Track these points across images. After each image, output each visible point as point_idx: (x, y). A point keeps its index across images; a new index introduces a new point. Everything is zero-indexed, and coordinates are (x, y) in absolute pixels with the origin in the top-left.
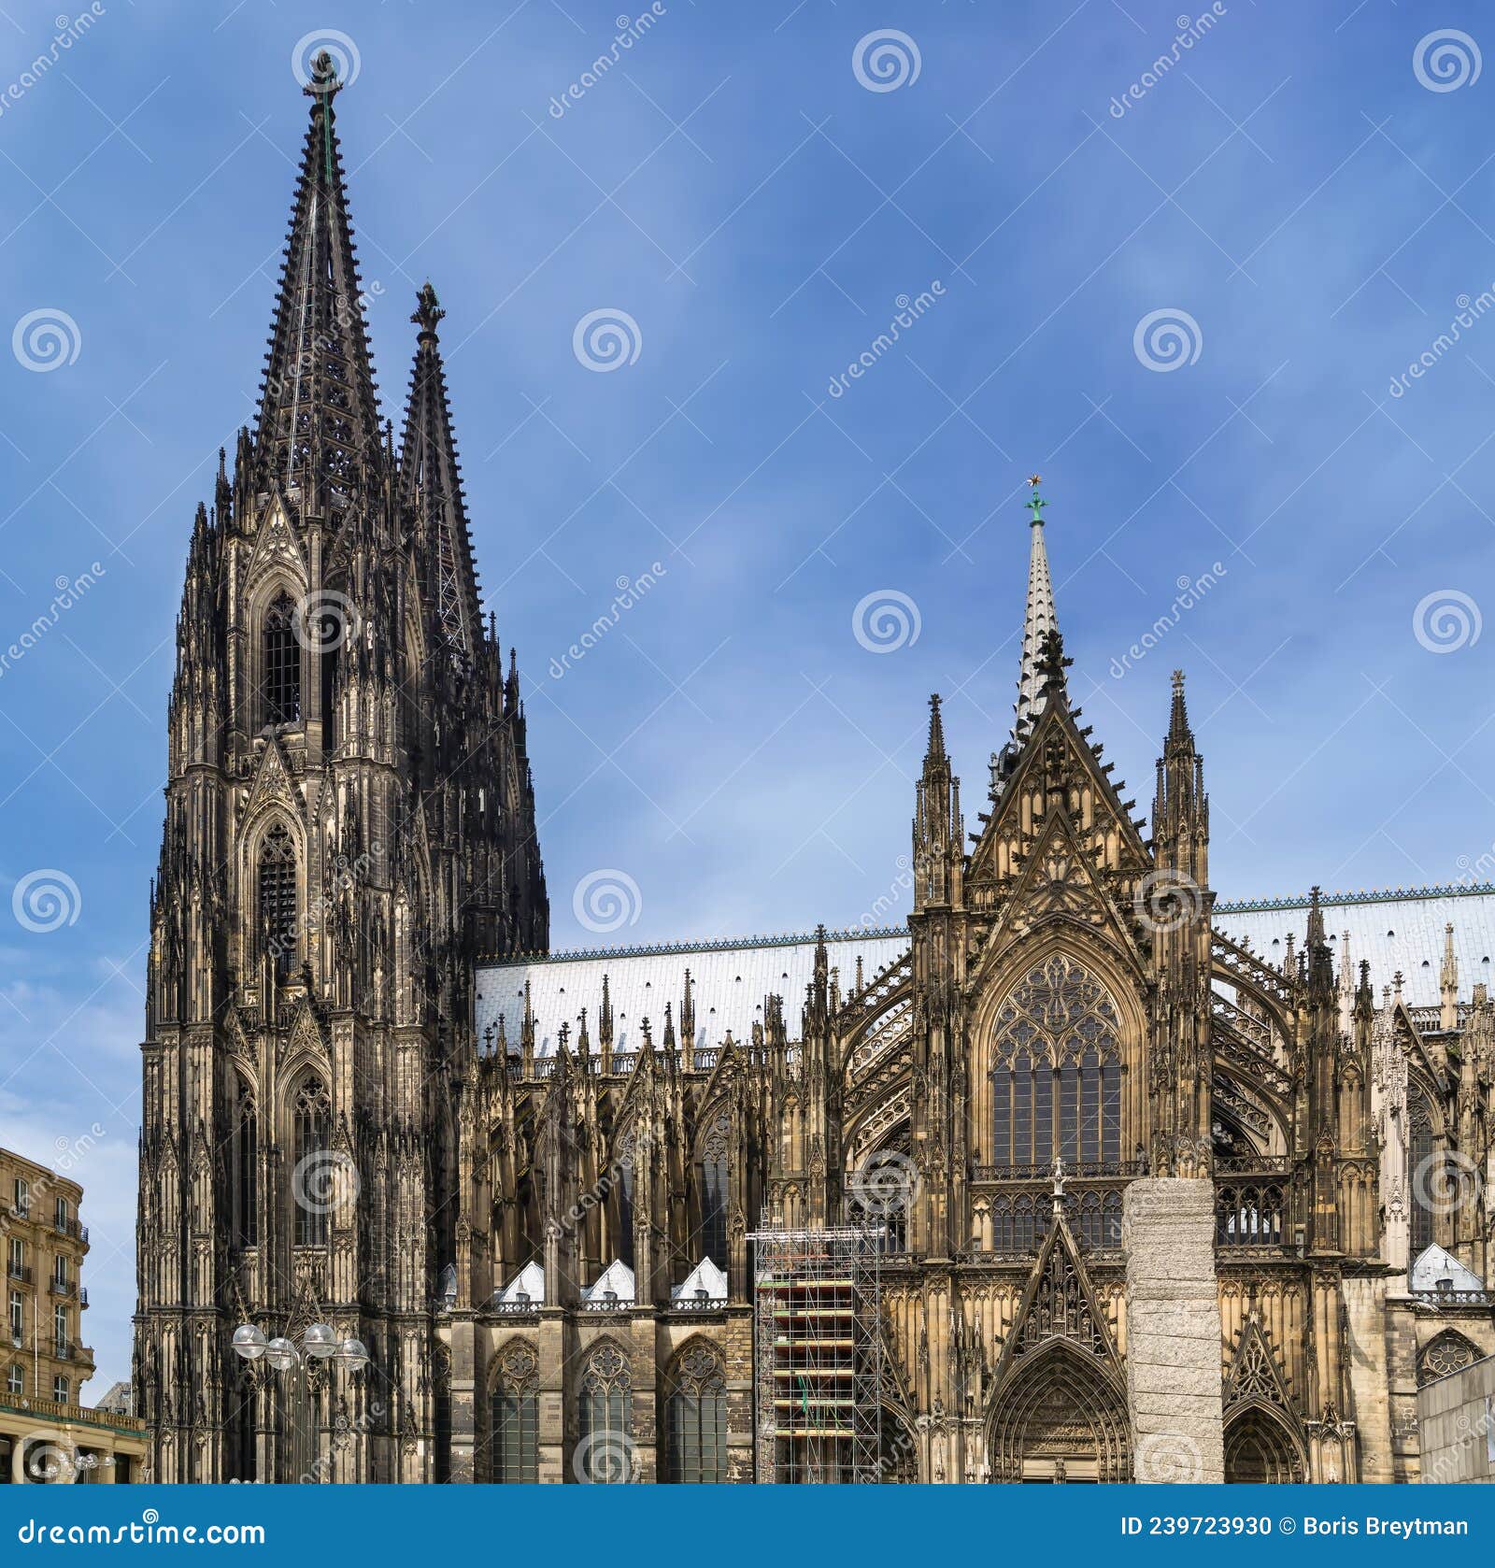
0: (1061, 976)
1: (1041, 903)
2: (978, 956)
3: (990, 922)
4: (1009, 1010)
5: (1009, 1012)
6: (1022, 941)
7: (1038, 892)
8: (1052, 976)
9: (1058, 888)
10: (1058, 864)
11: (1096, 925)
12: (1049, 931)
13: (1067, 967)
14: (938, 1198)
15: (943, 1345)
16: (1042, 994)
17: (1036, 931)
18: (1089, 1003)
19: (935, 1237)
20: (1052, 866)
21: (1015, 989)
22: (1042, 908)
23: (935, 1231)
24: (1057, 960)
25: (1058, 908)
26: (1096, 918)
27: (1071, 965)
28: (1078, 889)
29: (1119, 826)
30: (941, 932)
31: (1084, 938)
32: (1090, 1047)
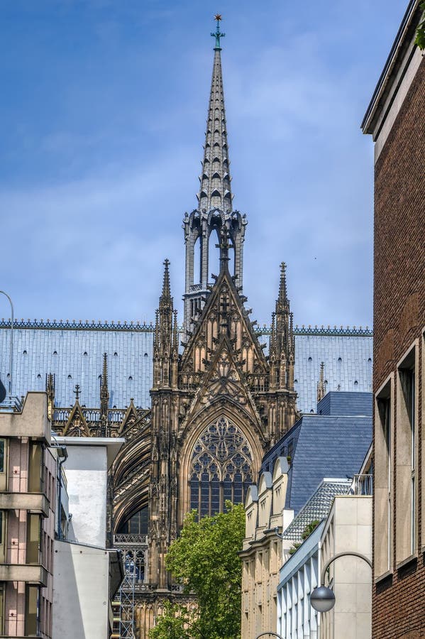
0: (224, 429)
1: (215, 388)
2: (185, 417)
3: (191, 397)
4: (199, 446)
5: (199, 448)
6: (206, 410)
7: (214, 382)
8: (220, 430)
9: (224, 380)
10: (224, 366)
11: (242, 404)
12: (219, 405)
13: (227, 424)
14: (163, 556)
16: (215, 438)
17: (213, 404)
18: (238, 446)
19: (161, 577)
20: (221, 368)
21: (202, 434)
22: (216, 392)
23: (161, 574)
24: (223, 420)
25: (224, 392)
26: (242, 400)
27: (229, 423)
28: (233, 382)
29: (254, 346)
30: (167, 403)
31: (236, 410)
32: (238, 471)
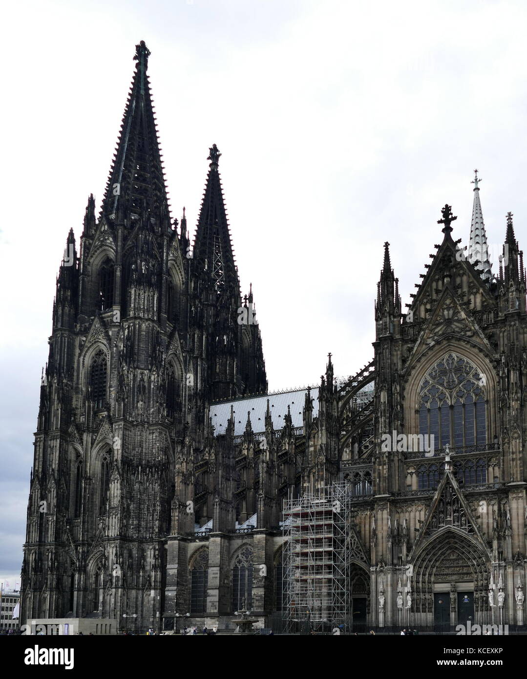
0: (453, 363)
1: (439, 330)
2: (408, 357)
3: (414, 341)
4: (426, 381)
5: (426, 382)
6: (431, 348)
7: (438, 325)
8: (448, 364)
9: (449, 322)
10: (448, 310)
11: (469, 337)
12: (445, 342)
13: (456, 358)
14: (383, 467)
15: (385, 534)
16: (444, 372)
17: (438, 343)
18: (468, 374)
19: (381, 485)
20: (446, 312)
21: (429, 371)
22: (440, 333)
23: (381, 483)
24: (450, 356)
25: (449, 331)
26: (469, 333)
27: (457, 357)
28: (459, 321)
31: (463, 343)
32: (469, 394)
